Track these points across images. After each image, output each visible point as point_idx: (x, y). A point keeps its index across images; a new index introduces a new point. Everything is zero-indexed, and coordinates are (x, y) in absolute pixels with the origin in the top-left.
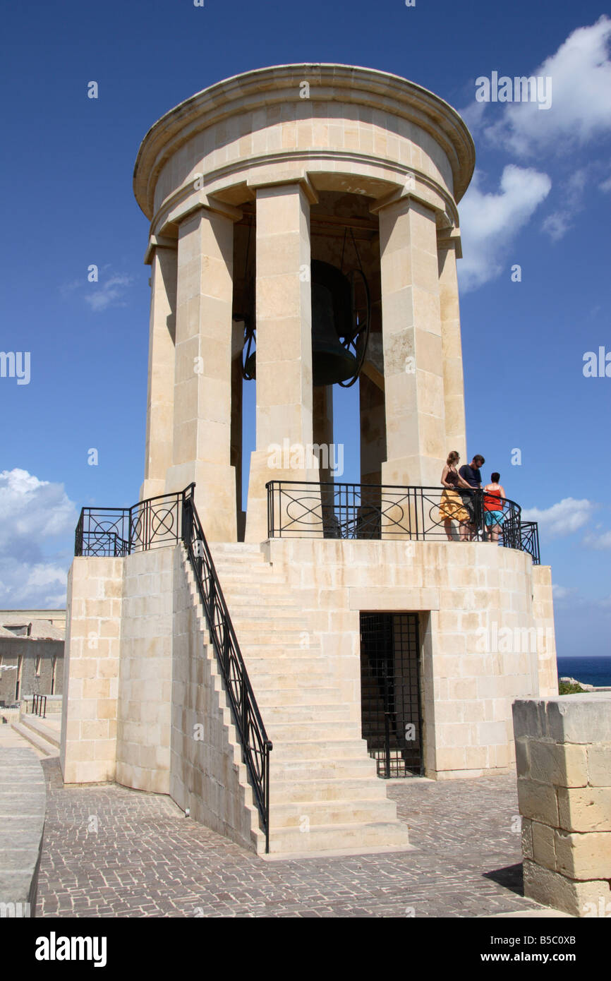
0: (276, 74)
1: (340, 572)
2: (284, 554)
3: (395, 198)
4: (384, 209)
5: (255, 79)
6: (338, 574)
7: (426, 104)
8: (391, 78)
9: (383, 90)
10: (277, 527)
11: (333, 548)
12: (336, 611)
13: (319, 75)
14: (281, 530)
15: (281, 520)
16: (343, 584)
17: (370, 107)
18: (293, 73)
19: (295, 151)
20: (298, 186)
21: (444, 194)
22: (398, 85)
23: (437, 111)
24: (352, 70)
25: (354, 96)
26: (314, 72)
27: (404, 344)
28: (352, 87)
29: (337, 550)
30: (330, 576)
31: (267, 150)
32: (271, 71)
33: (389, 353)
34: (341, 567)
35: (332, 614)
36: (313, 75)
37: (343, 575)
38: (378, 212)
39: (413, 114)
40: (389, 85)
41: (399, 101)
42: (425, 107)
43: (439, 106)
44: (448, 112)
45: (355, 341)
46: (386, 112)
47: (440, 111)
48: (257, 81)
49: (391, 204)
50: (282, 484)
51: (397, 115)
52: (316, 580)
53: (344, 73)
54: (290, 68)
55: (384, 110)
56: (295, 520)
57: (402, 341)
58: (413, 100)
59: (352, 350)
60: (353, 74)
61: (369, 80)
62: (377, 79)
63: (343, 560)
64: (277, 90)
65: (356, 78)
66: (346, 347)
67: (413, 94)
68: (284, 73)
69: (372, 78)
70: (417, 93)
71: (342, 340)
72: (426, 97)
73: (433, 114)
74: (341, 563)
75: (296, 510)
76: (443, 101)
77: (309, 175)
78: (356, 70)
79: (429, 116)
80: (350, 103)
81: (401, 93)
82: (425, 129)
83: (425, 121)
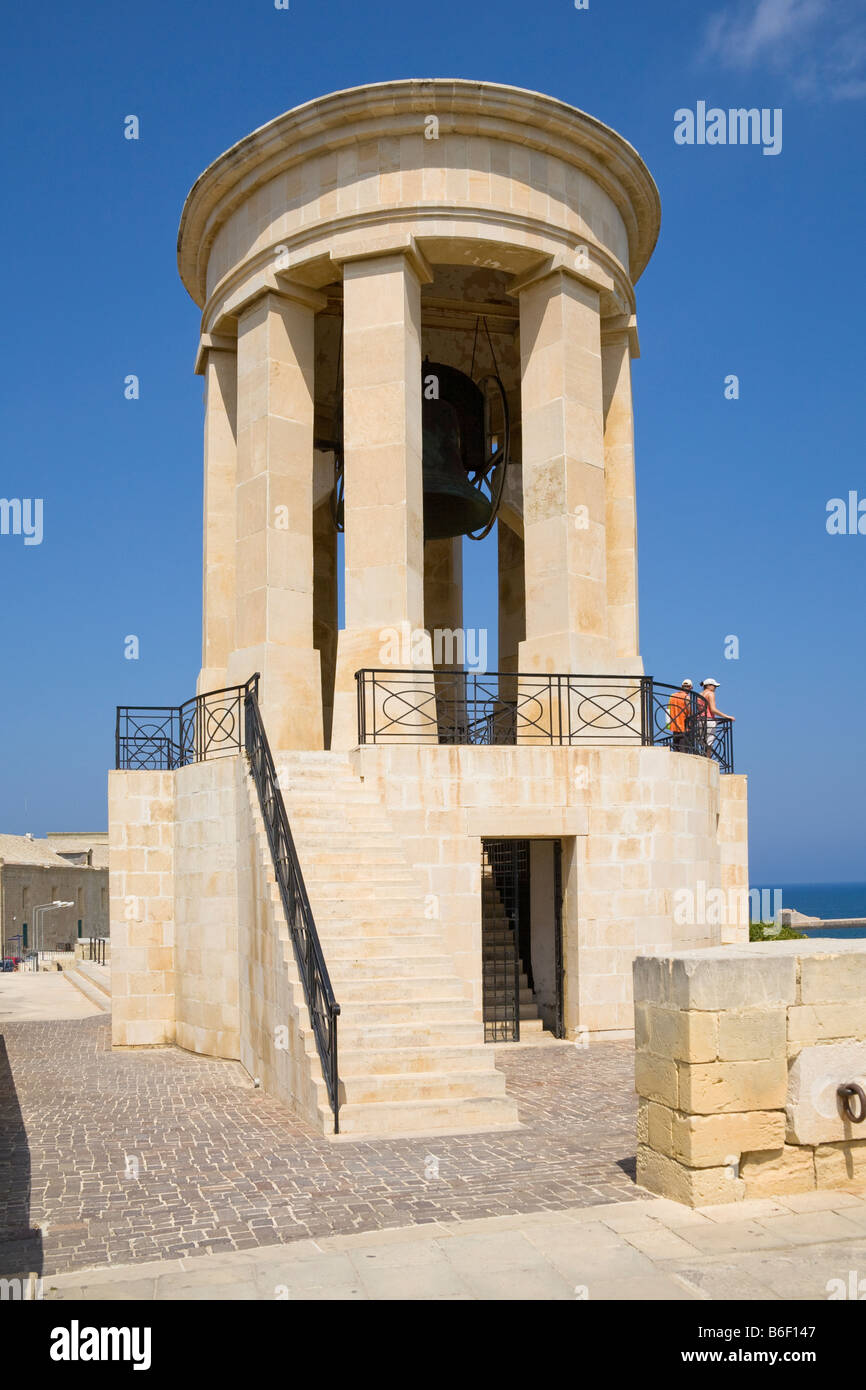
0: (369, 96)
1: (455, 788)
2: (379, 765)
3: (542, 273)
4: (526, 289)
5: (339, 104)
6: (451, 789)
7: (588, 137)
8: (537, 99)
9: (525, 115)
10: (369, 729)
11: (447, 757)
12: (448, 838)
13: (432, 96)
14: (375, 734)
15: (376, 721)
16: (458, 803)
17: (508, 141)
18: (394, 93)
19: (397, 207)
20: (403, 258)
21: (613, 267)
22: (547, 108)
23: (604, 147)
24: (480, 87)
25: (484, 126)
26: (425, 91)
27: (551, 480)
28: (480, 112)
29: (451, 760)
30: (442, 794)
31: (358, 207)
32: (364, 92)
33: (531, 492)
34: (456, 781)
35: (444, 842)
36: (423, 97)
37: (459, 791)
38: (518, 293)
39: (568, 151)
40: (533, 109)
41: (549, 132)
42: (586, 140)
43: (607, 138)
44: (619, 147)
45: (489, 476)
46: (531, 148)
47: (609, 147)
48: (344, 108)
49: (537, 282)
50: (376, 674)
51: (546, 152)
52: (422, 799)
53: (468, 92)
54: (390, 86)
55: (527, 146)
56: (394, 721)
57: (548, 476)
58: (569, 130)
59: (485, 490)
60: (482, 93)
61: (504, 102)
62: (516, 100)
63: (459, 773)
64: (372, 119)
65: (485, 100)
66: (476, 486)
67: (567, 121)
68: (381, 95)
69: (509, 98)
70: (574, 119)
71: (472, 475)
72: (588, 126)
73: (598, 151)
74: (456, 775)
75: (396, 708)
76: (612, 130)
77: (418, 241)
78: (486, 88)
79: (592, 152)
80: (478, 135)
81: (552, 120)
82: (587, 173)
83: (587, 160)
